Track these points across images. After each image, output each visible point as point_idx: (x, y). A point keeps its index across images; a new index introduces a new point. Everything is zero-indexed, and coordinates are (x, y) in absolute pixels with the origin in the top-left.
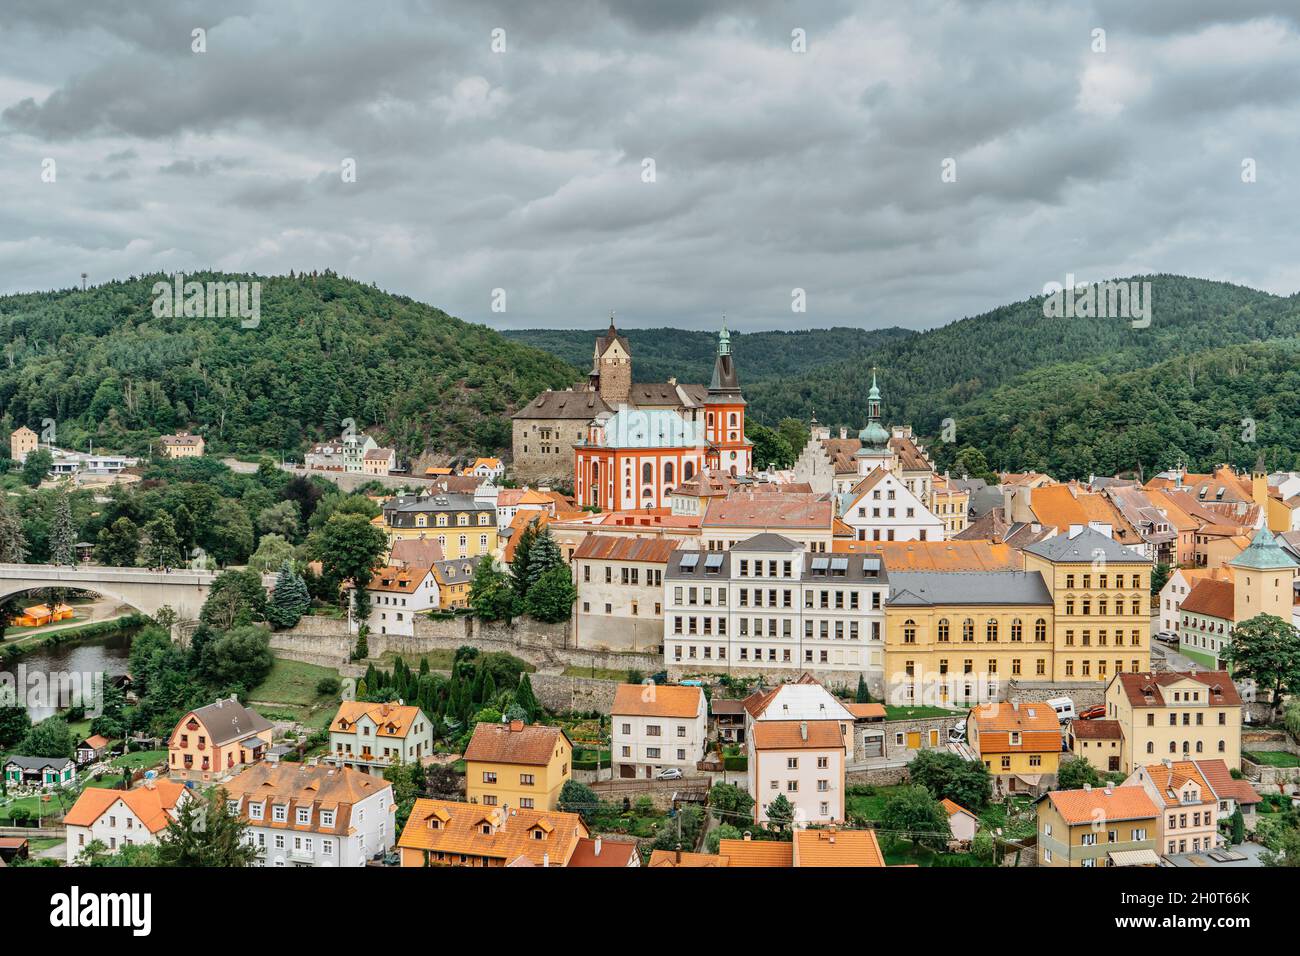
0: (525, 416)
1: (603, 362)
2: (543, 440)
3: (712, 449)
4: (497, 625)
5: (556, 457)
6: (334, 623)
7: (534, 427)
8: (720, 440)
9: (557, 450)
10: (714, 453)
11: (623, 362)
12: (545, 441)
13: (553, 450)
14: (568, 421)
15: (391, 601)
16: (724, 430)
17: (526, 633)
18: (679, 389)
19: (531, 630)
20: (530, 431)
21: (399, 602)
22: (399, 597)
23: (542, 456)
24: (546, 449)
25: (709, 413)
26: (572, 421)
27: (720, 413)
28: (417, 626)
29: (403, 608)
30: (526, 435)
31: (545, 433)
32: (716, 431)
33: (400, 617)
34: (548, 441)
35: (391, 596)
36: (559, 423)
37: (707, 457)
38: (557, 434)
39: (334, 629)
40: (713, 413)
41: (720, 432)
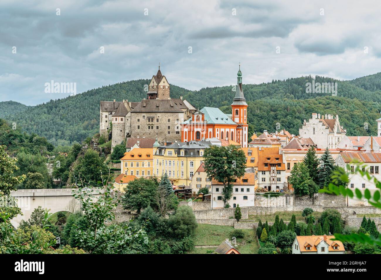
0: (138, 111)
1: (159, 87)
2: (149, 123)
3: (239, 126)
4: (304, 198)
5: (157, 131)
6: (202, 204)
7: (144, 116)
8: (242, 122)
9: (158, 128)
10: (240, 127)
11: (167, 87)
12: (151, 123)
13: (155, 128)
14: (163, 114)
15: (240, 190)
16: (243, 117)
17: (323, 201)
18: (185, 102)
19: (325, 199)
20: (141, 119)
21: (245, 190)
22: (245, 188)
23: (147, 131)
24: (151, 127)
25: (235, 109)
26: (165, 113)
27: (242, 110)
28: (257, 202)
29: (248, 193)
30: (139, 120)
31: (151, 119)
32: (240, 117)
33: (245, 198)
34: (152, 123)
35: (240, 188)
36: (159, 114)
37: (237, 130)
38: (158, 120)
39: (202, 207)
40: (238, 109)
41: (242, 118)
